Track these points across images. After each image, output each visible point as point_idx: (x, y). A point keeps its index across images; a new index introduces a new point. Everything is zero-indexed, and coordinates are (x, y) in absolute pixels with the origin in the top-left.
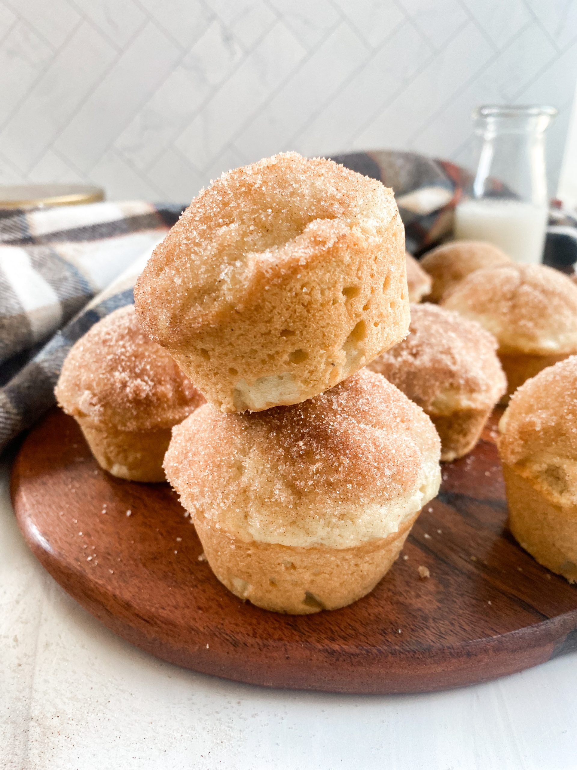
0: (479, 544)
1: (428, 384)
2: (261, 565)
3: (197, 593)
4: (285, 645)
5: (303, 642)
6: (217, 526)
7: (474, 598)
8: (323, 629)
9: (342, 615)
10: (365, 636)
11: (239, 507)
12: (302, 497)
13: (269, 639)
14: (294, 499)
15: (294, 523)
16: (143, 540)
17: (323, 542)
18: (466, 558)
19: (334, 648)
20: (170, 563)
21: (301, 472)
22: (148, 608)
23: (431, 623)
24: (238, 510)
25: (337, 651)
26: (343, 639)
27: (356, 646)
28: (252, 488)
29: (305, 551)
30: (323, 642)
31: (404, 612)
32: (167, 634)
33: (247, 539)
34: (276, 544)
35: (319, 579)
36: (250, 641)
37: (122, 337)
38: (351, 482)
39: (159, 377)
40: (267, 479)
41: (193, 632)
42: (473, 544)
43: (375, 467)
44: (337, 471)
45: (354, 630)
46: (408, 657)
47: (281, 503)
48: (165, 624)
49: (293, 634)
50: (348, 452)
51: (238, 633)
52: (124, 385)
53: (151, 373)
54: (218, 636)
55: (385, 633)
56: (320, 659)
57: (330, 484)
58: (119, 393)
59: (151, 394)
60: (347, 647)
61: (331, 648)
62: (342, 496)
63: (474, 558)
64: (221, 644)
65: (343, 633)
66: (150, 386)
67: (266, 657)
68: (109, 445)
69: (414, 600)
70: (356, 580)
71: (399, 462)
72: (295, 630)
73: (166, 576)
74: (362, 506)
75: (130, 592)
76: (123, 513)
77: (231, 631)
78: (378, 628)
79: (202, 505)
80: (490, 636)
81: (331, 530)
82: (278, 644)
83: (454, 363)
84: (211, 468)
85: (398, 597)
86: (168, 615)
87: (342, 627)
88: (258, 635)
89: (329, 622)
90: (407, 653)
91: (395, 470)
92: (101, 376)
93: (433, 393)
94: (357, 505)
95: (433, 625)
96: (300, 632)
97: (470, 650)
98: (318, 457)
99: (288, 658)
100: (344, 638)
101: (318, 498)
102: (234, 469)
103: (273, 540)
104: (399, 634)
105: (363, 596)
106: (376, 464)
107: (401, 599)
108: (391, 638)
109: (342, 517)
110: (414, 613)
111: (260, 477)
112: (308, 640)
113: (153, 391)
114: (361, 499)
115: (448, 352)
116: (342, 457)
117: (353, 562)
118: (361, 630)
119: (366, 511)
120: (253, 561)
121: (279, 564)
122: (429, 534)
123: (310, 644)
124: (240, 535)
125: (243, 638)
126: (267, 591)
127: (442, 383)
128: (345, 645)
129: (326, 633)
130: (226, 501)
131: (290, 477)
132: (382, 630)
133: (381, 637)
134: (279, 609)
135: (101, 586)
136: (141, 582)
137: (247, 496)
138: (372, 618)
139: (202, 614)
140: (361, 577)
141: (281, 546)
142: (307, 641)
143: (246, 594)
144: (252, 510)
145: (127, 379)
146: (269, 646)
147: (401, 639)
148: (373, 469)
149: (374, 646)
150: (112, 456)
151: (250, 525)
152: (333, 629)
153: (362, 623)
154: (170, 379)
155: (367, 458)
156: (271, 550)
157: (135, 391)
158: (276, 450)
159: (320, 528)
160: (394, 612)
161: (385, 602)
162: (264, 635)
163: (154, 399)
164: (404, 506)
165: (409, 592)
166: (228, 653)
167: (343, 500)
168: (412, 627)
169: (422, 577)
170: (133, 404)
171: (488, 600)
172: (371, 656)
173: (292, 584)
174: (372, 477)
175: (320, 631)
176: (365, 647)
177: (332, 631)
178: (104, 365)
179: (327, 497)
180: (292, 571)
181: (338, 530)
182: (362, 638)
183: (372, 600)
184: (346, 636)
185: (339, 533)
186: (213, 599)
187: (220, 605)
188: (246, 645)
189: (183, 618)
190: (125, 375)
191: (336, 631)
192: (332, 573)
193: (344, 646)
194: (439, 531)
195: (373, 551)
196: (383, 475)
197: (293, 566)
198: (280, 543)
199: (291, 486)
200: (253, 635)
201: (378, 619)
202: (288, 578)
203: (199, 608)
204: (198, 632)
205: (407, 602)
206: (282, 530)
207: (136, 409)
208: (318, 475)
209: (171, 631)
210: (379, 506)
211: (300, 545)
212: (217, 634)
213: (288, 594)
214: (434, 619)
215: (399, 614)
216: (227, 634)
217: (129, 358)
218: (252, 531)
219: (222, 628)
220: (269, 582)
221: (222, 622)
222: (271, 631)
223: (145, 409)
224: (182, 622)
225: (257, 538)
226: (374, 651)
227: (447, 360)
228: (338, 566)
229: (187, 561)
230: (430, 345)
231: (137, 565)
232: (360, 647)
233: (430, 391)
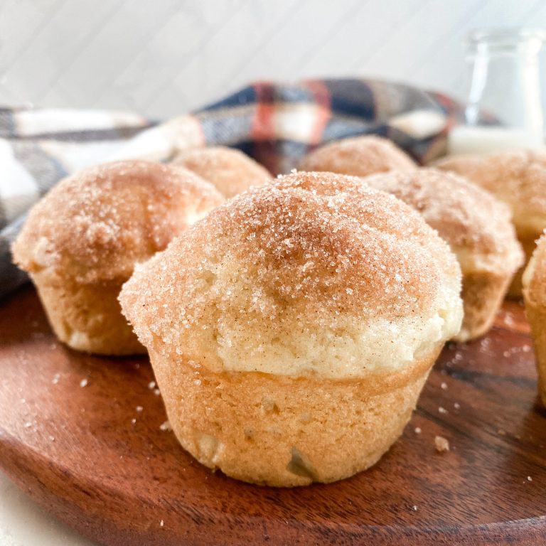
0: (505, 419)
2: (234, 408)
3: (155, 463)
4: (264, 522)
5: (287, 518)
6: (178, 351)
7: (509, 474)
8: (314, 504)
9: (340, 489)
10: (370, 513)
11: (206, 324)
12: (288, 307)
13: (243, 514)
14: (277, 309)
15: (276, 340)
16: (96, 409)
17: (315, 368)
18: (494, 433)
19: (328, 527)
20: (126, 432)
21: (287, 275)
22: (90, 477)
23: (456, 500)
24: (204, 327)
25: (333, 529)
26: (341, 516)
27: (358, 524)
28: (224, 299)
29: (290, 382)
30: (315, 518)
31: (419, 487)
32: (112, 509)
33: (216, 369)
34: (252, 372)
35: (308, 429)
36: (217, 516)
37: (89, 184)
38: (351, 286)
39: (126, 222)
40: (244, 287)
41: (145, 506)
42: (499, 419)
43: (383, 272)
44: (333, 273)
45: (356, 506)
46: (428, 540)
47: (260, 313)
48: (110, 495)
49: (274, 509)
50: (347, 251)
51: (202, 507)
52: (85, 228)
53: (118, 217)
54: (177, 509)
55: (396, 510)
56: (310, 540)
57: (324, 289)
58: (79, 238)
59: (115, 239)
60: (346, 525)
61: (324, 527)
62: (340, 304)
63: (503, 433)
64: (180, 521)
65: (340, 509)
66: (114, 230)
67: (239, 538)
68: (67, 306)
69: (432, 475)
70: (357, 436)
71: (413, 270)
72: (277, 505)
73: (117, 446)
74: (366, 319)
75: (71, 460)
76: (78, 383)
77: (194, 504)
78: (386, 504)
79: (160, 329)
80: (535, 516)
81: (326, 350)
82: (254, 519)
84: (174, 281)
85: (411, 472)
86: (115, 485)
87: (339, 502)
88: (228, 510)
89: (322, 497)
90: (427, 535)
91: (408, 276)
92: (61, 222)
94: (360, 317)
95: (459, 502)
96: (284, 506)
97: (511, 533)
98: (308, 256)
99: (267, 539)
100: (343, 515)
101: (308, 306)
102: (202, 280)
103: (248, 365)
104: (414, 511)
105: (366, 468)
106: (384, 267)
107: (415, 473)
108: (404, 515)
109: (340, 332)
110: (433, 489)
111: (234, 286)
112: (295, 516)
113: (118, 235)
114: (365, 310)
115: (458, 206)
116: (340, 256)
117: (353, 407)
118: (365, 506)
119: (372, 326)
120: (225, 403)
121: (257, 406)
122: (445, 408)
123: (297, 521)
124: (207, 361)
125: (209, 513)
126: (242, 451)
128: (344, 522)
129: (318, 509)
130: (189, 316)
131: (273, 283)
132: (392, 506)
133: (390, 514)
134: (258, 479)
135: (37, 454)
136: (86, 450)
137: (217, 309)
138: (378, 493)
139: (158, 485)
140: (364, 432)
141: (260, 374)
142: (293, 518)
143: (215, 460)
144: (222, 326)
145: (90, 222)
146: (243, 522)
147: (418, 517)
148: (380, 273)
149: (381, 524)
150: (70, 320)
151: (220, 346)
152: (328, 504)
153: (366, 499)
154: (139, 224)
155: (372, 260)
156: (247, 381)
157: (96, 234)
158: (256, 252)
159: (310, 346)
160: (406, 487)
161: (394, 476)
162: (237, 510)
163: (119, 245)
164: (420, 328)
165: (424, 466)
166: (188, 532)
167: (342, 310)
168: (432, 504)
169: (440, 450)
170: (94, 249)
171: (527, 476)
172: (379, 537)
173: (274, 438)
174: (380, 282)
175: (310, 506)
176: (370, 526)
177: (326, 507)
178: (65, 211)
179: (320, 304)
180: (274, 416)
181: (334, 349)
182: (367, 515)
183: (377, 474)
184: (346, 513)
185: (336, 354)
186: (174, 470)
187: (183, 475)
188: (212, 521)
189: (133, 489)
190: (87, 219)
191: (332, 507)
192: (326, 421)
193: (341, 524)
194: (457, 406)
195: (380, 393)
196: (392, 282)
197: (276, 409)
198: (260, 369)
199: (274, 293)
200: (223, 510)
201: (385, 494)
202: (269, 429)
203: (156, 479)
204: (151, 505)
205: (423, 476)
206: (260, 349)
207: (97, 255)
208: (309, 278)
209: (116, 503)
210: (388, 322)
211: (283, 372)
212: (175, 507)
213: (269, 453)
214: (459, 495)
215: (412, 489)
216: (188, 508)
217: (94, 202)
218: (222, 353)
219: (182, 501)
220: (244, 436)
221: (183, 494)
222: (246, 505)
223: (108, 256)
224: (131, 493)
225: (230, 364)
226: (383, 530)
227: (458, 215)
228: (334, 410)
229: (146, 430)
230: (439, 199)
231: (85, 433)
232: (364, 526)
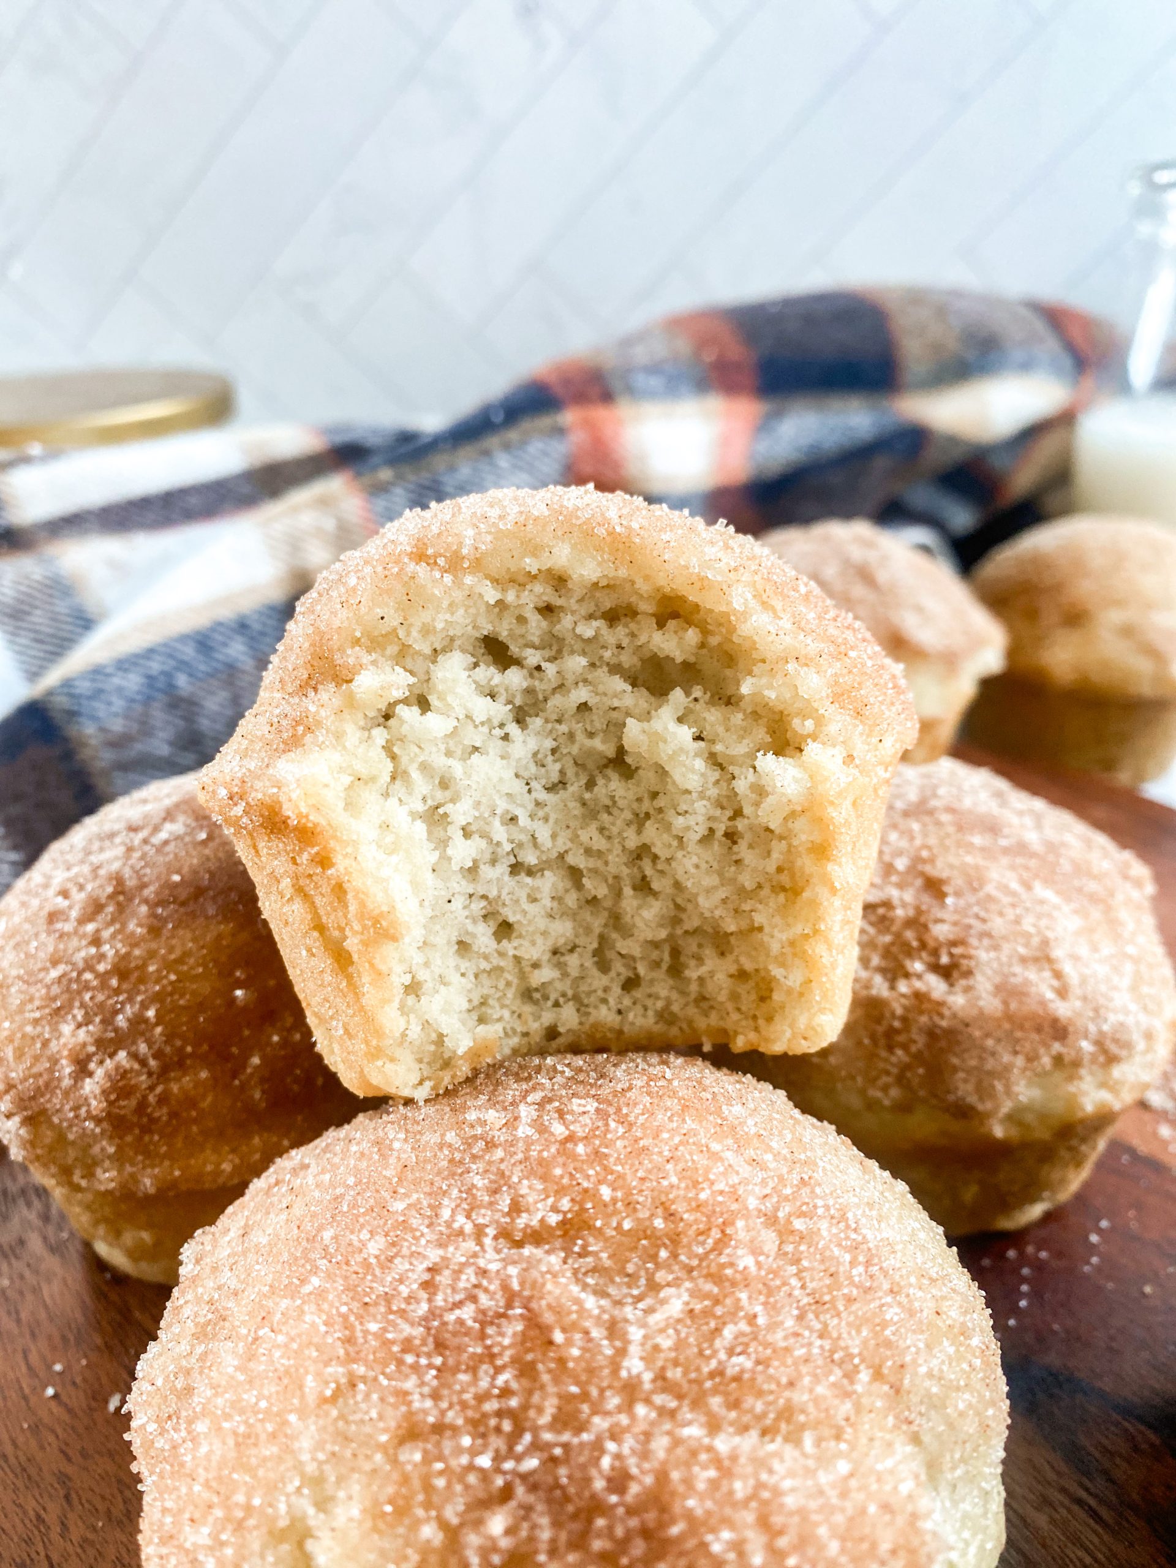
1: (990, 1064)
52: (81, 1069)
53: (158, 1031)
58: (68, 1091)
59: (152, 1099)
83: (1062, 993)
92: (29, 1029)
93: (1008, 1092)
113: (160, 1089)
115: (1043, 958)
127: (1031, 1058)
145: (92, 1049)
163: (162, 1113)
170: (105, 1125)
178: (40, 993)
190: (87, 1036)
207: (111, 1138)
217: (103, 977)
227: (1042, 985)
233: (999, 1086)
